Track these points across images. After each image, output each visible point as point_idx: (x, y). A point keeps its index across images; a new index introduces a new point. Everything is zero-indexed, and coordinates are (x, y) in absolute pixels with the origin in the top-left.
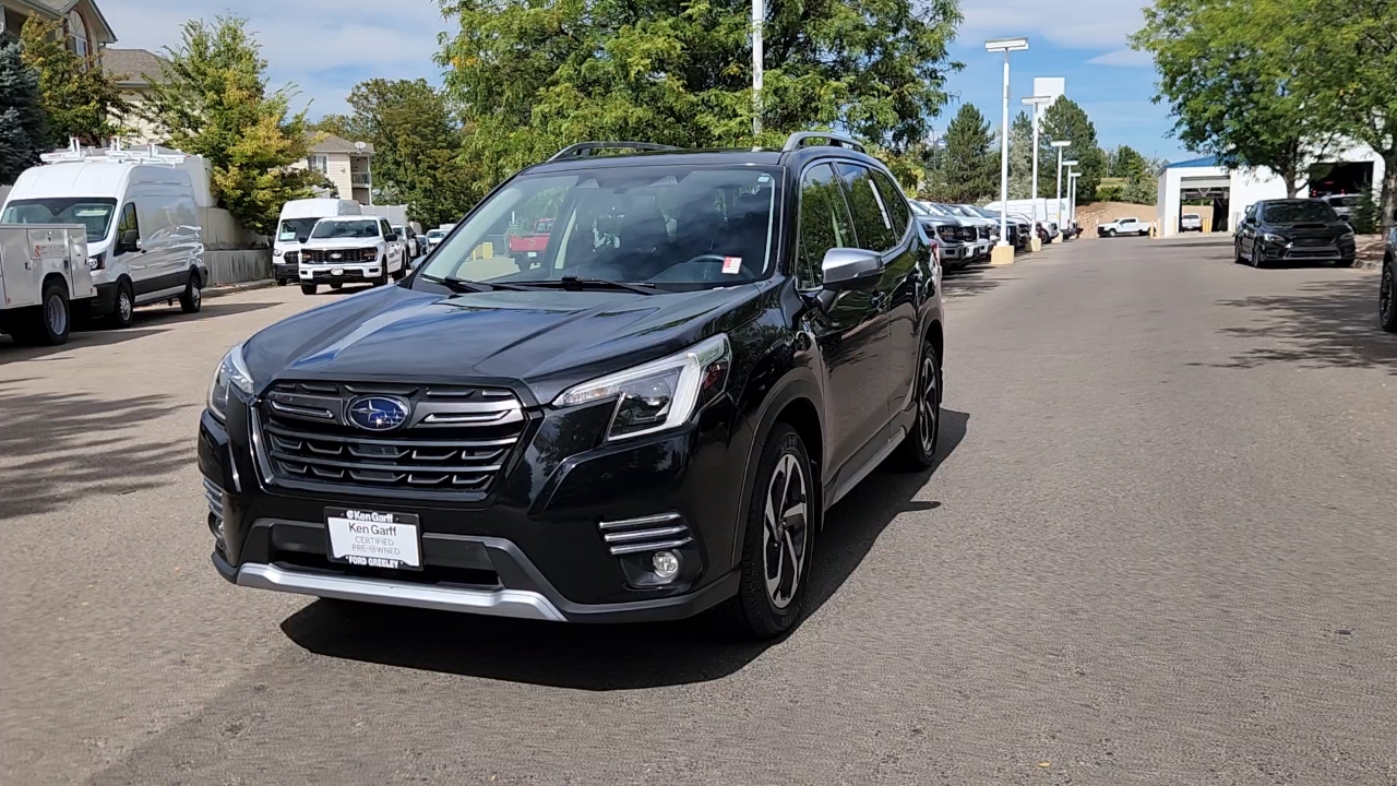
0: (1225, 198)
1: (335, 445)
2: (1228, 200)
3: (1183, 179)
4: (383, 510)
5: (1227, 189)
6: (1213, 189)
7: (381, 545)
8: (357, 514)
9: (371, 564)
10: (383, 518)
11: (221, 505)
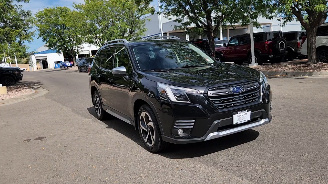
0: (46, 61)
1: (229, 99)
2: (47, 61)
3: (36, 57)
4: (245, 110)
5: (46, 59)
6: (43, 59)
7: (243, 118)
8: (240, 112)
9: (242, 123)
10: (245, 111)
11: (193, 124)
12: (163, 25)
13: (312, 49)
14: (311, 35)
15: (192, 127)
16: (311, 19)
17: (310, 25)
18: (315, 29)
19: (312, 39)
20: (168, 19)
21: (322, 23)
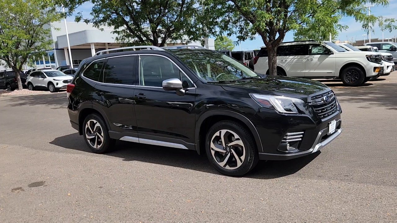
7: (333, 128)
10: (334, 121)
11: (302, 136)
12: (59, 38)
13: (274, 68)
14: (272, 55)
15: (301, 139)
16: (272, 38)
17: (271, 44)
18: (276, 49)
19: (274, 59)
20: (100, 29)
21: (281, 43)
